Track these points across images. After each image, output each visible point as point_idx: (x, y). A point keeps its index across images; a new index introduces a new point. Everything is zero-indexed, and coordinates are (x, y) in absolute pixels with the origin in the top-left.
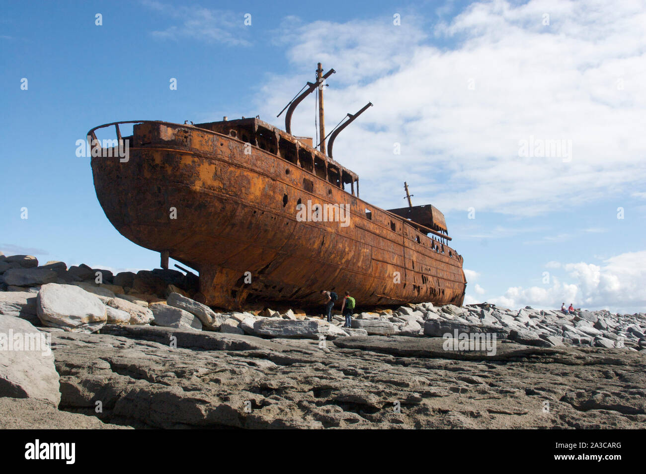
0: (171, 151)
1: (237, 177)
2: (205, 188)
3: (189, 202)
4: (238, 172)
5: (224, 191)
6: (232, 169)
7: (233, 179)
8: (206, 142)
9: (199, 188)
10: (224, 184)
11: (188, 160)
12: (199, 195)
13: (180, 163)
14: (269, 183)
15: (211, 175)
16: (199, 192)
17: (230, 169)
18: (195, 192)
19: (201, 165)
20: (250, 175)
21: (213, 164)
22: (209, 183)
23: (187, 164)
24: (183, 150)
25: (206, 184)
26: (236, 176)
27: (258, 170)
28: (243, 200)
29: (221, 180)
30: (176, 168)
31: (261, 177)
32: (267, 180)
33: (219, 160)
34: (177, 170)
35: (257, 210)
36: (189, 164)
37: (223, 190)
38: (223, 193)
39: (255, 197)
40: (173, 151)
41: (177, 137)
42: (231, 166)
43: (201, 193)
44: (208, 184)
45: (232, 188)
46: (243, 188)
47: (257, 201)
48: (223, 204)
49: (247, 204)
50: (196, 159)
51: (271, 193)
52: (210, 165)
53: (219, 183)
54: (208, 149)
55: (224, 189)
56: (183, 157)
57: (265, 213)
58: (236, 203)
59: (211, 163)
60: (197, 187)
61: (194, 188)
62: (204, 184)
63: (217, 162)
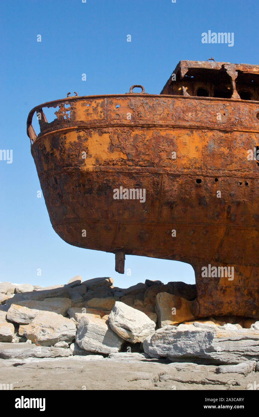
0: (55, 133)
1: (147, 141)
2: (100, 165)
3: (87, 187)
4: (149, 134)
5: (131, 163)
6: (137, 132)
7: (140, 144)
8: (94, 109)
9: (92, 166)
10: (128, 154)
11: (72, 137)
12: (94, 175)
13: (65, 143)
14: (216, 137)
15: (106, 147)
16: (93, 172)
17: (134, 133)
18: (88, 173)
19: (89, 138)
20: (173, 133)
21: (105, 133)
22: (105, 157)
23: (73, 142)
24: (66, 127)
25: (100, 160)
26: (146, 139)
27: (187, 124)
28: (168, 169)
29: (122, 149)
30: (62, 151)
31: (196, 134)
32: (210, 134)
33: (113, 126)
34: (64, 153)
35: (201, 178)
36: (75, 142)
37: (127, 162)
38: (129, 166)
39: (190, 160)
40: (57, 132)
41: (59, 115)
42: (134, 128)
43: (97, 172)
44: (104, 159)
45: (143, 156)
46: (162, 153)
47: (197, 165)
48: (135, 179)
49: (177, 173)
50: (82, 133)
51: (226, 151)
52: (100, 135)
53: (120, 155)
54: (97, 116)
55: (128, 160)
56: (67, 135)
57: (220, 179)
58: (158, 174)
59: (103, 133)
60: (89, 166)
61: (85, 168)
62: (97, 161)
63: (110, 130)
